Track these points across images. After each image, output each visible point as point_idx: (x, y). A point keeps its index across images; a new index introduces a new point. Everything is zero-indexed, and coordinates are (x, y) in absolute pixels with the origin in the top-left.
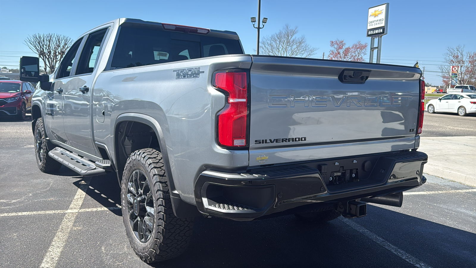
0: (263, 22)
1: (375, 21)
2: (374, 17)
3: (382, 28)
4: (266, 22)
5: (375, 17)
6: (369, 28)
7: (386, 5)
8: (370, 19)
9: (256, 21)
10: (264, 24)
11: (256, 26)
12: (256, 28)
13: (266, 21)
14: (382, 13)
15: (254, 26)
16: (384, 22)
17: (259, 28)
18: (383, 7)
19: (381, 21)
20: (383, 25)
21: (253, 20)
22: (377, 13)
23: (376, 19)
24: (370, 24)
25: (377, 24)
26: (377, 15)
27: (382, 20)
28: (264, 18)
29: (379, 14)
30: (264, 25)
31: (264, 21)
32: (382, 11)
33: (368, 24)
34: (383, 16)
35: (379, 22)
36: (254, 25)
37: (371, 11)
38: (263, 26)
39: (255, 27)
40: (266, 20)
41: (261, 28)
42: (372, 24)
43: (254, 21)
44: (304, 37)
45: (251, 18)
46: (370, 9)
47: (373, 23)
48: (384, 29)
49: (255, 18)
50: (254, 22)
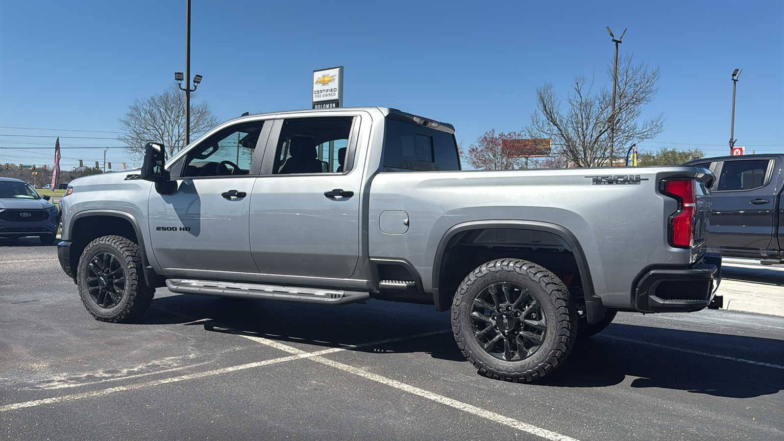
0: (195, 82)
1: (324, 90)
2: (321, 84)
3: (335, 101)
4: (199, 83)
5: (324, 84)
6: (315, 99)
7: (339, 68)
8: (317, 87)
9: (183, 80)
10: (196, 84)
11: (184, 86)
12: (184, 90)
13: (200, 80)
14: (334, 79)
15: (180, 87)
16: (337, 93)
17: (188, 91)
18: (335, 72)
19: (333, 92)
20: (336, 97)
21: (179, 76)
22: (326, 79)
23: (326, 87)
24: (317, 94)
25: (327, 95)
26: (326, 82)
27: (335, 90)
28: (197, 76)
29: (329, 81)
30: (196, 87)
31: (196, 80)
32: (333, 76)
33: (314, 95)
34: (335, 85)
35: (331, 93)
36: (180, 84)
37: (318, 75)
38: (194, 87)
39: (183, 88)
40: (200, 78)
41: (192, 91)
42: (319, 94)
43: (180, 78)
44: (207, 105)
45: (175, 73)
46: (315, 73)
47: (322, 94)
48: (338, 103)
49: (183, 74)
50: (180, 80)
